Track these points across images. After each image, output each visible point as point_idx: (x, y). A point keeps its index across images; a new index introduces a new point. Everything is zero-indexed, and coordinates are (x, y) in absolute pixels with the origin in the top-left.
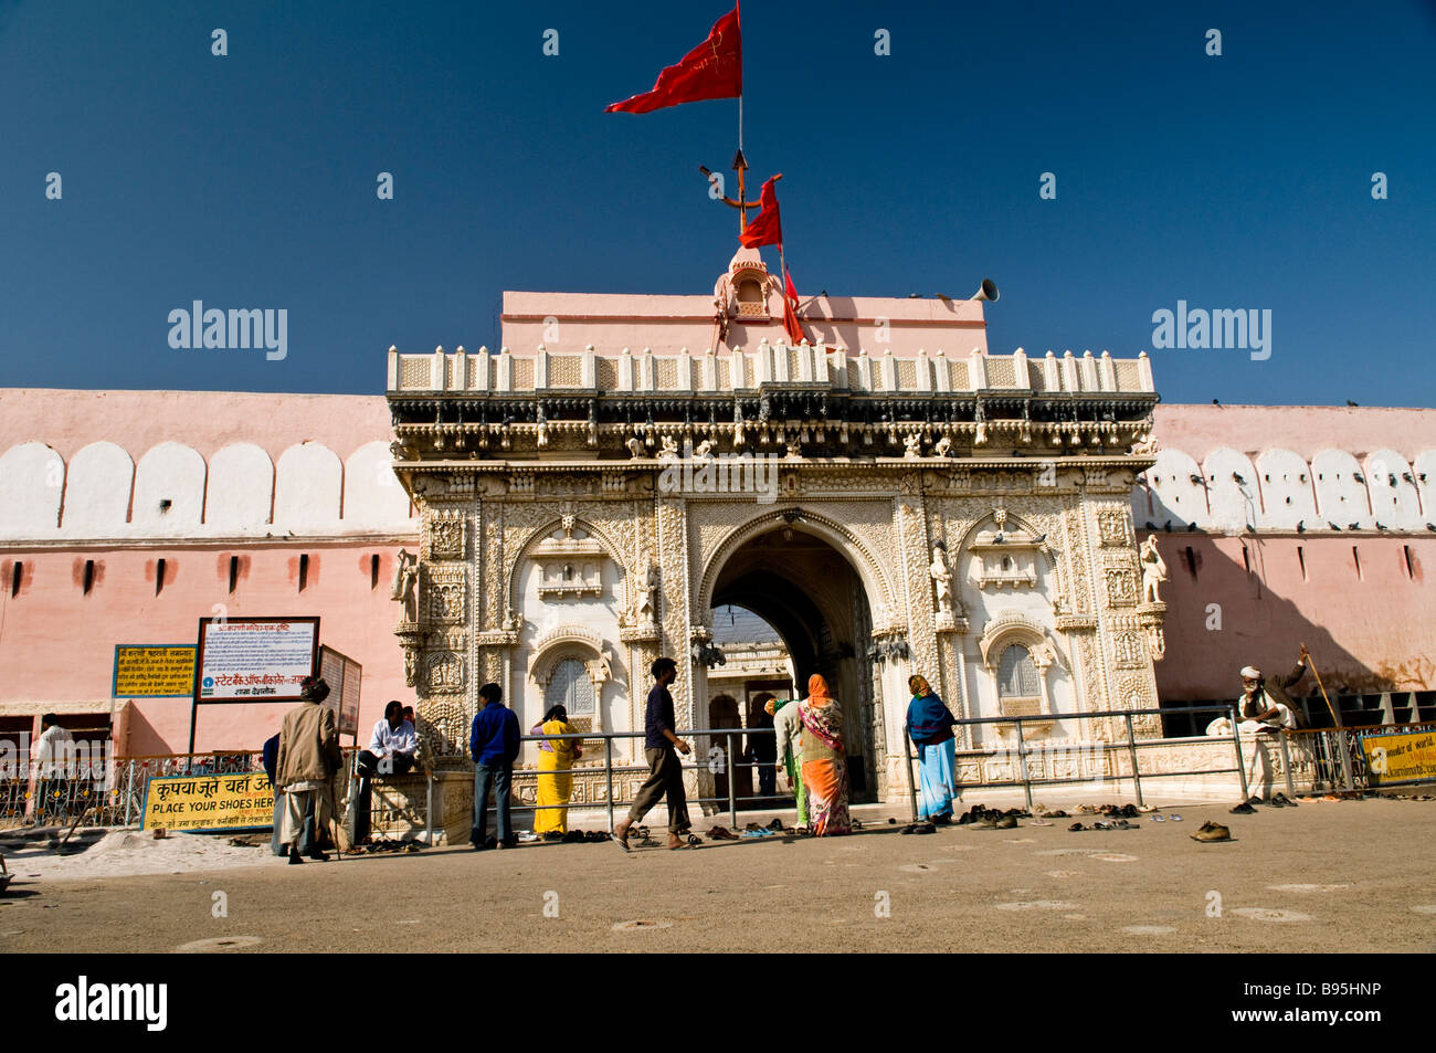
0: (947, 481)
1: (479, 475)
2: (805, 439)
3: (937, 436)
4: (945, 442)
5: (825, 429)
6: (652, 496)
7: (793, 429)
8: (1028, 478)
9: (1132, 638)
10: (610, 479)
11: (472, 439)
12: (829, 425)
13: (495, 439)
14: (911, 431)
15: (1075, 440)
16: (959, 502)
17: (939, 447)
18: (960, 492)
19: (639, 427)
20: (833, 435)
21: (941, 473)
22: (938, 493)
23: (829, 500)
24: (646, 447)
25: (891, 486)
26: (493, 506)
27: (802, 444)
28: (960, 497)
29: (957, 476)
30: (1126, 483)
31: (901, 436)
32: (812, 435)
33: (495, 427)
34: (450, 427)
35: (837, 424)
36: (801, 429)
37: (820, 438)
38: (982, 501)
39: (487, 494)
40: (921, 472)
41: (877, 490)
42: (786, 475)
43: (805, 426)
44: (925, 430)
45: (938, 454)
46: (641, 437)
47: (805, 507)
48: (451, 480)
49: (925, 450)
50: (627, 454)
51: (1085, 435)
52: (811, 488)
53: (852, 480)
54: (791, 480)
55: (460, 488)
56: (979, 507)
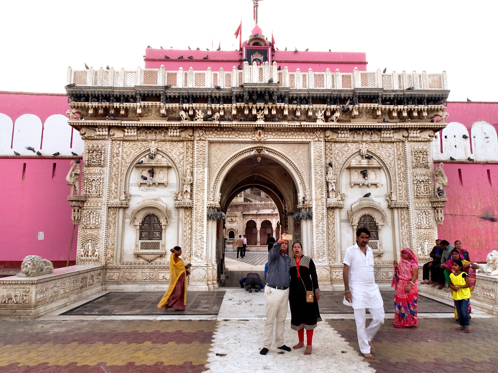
0: (337, 134)
1: (110, 127)
2: (266, 112)
3: (333, 112)
4: (337, 114)
5: (276, 107)
6: (192, 139)
7: (260, 107)
8: (379, 133)
9: (427, 213)
10: (172, 130)
11: (106, 110)
12: (278, 105)
13: (117, 110)
14: (320, 109)
15: (405, 114)
16: (343, 145)
17: (334, 117)
18: (344, 140)
19: (186, 106)
20: (280, 111)
21: (334, 130)
22: (332, 140)
23: (278, 143)
24: (189, 116)
25: (309, 137)
26: (118, 142)
27: (265, 115)
28: (343, 142)
29: (342, 132)
30: (429, 136)
31: (315, 112)
32: (270, 111)
33: (117, 105)
34: (95, 104)
35: (282, 105)
36: (264, 107)
37: (274, 112)
38: (354, 144)
39: (114, 136)
40: (324, 130)
41: (302, 138)
42: (257, 130)
43: (266, 106)
44: (327, 109)
45: (333, 121)
46: (186, 111)
47: (267, 146)
48: (97, 129)
49: (326, 119)
50: (180, 119)
51: (410, 112)
52: (269, 137)
53: (290, 134)
54: (260, 132)
55: (101, 133)
56: (353, 148)
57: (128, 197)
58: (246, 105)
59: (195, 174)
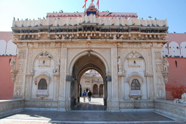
0: (122, 45)
1: (28, 43)
3: (120, 35)
4: (122, 36)
5: (96, 33)
6: (60, 47)
7: (89, 33)
8: (140, 44)
9: (161, 78)
10: (52, 44)
11: (27, 36)
12: (97, 32)
13: (31, 36)
14: (115, 34)
15: (151, 36)
16: (125, 49)
17: (121, 37)
18: (125, 47)
19: (58, 33)
20: (98, 34)
21: (121, 43)
22: (120, 47)
23: (97, 48)
24: (59, 37)
25: (110, 46)
26: (31, 49)
27: (91, 36)
28: (125, 48)
29: (125, 44)
30: (161, 46)
31: (112, 35)
32: (93, 34)
33: (31, 34)
34: (23, 34)
36: (90, 33)
37: (95, 35)
38: (130, 49)
39: (29, 47)
40: (116, 42)
41: (107, 46)
43: (91, 33)
44: (118, 34)
45: (120, 39)
46: (58, 35)
47: (92, 50)
48: (23, 44)
49: (118, 38)
50: (55, 39)
51: (153, 36)
52: (93, 46)
53: (102, 44)
54: (89, 44)
55: (24, 46)
56: (129, 50)
57: (34, 71)
58: (83, 32)
59: (61, 62)
